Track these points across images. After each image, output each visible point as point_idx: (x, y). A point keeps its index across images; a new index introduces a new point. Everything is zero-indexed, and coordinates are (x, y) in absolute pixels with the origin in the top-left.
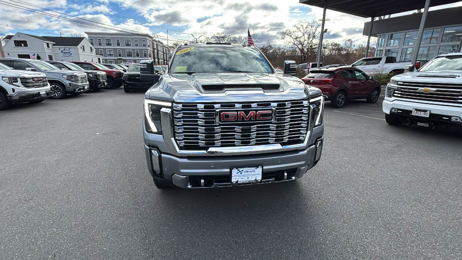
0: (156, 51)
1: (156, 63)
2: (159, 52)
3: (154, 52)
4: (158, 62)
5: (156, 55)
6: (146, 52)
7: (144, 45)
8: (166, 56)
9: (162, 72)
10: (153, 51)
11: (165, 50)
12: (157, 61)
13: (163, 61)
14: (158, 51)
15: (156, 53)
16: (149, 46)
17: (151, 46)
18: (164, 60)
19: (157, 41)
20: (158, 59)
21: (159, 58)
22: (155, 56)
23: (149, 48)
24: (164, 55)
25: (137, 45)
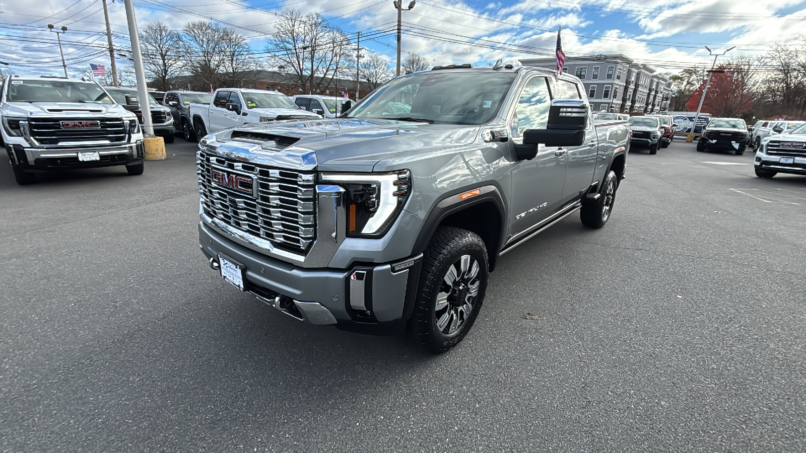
0: (632, 86)
1: (627, 109)
2: (640, 89)
3: (626, 89)
4: (632, 107)
5: (631, 94)
6: (610, 89)
7: (609, 77)
8: (655, 96)
9: (657, 129)
10: (626, 86)
11: (655, 83)
12: (628, 106)
13: (644, 105)
14: (637, 86)
15: (632, 91)
16: (618, 78)
17: (624, 77)
18: (647, 104)
19: (642, 67)
20: (633, 102)
21: (636, 99)
22: (628, 97)
23: (617, 82)
24: (649, 95)
25: (595, 77)
